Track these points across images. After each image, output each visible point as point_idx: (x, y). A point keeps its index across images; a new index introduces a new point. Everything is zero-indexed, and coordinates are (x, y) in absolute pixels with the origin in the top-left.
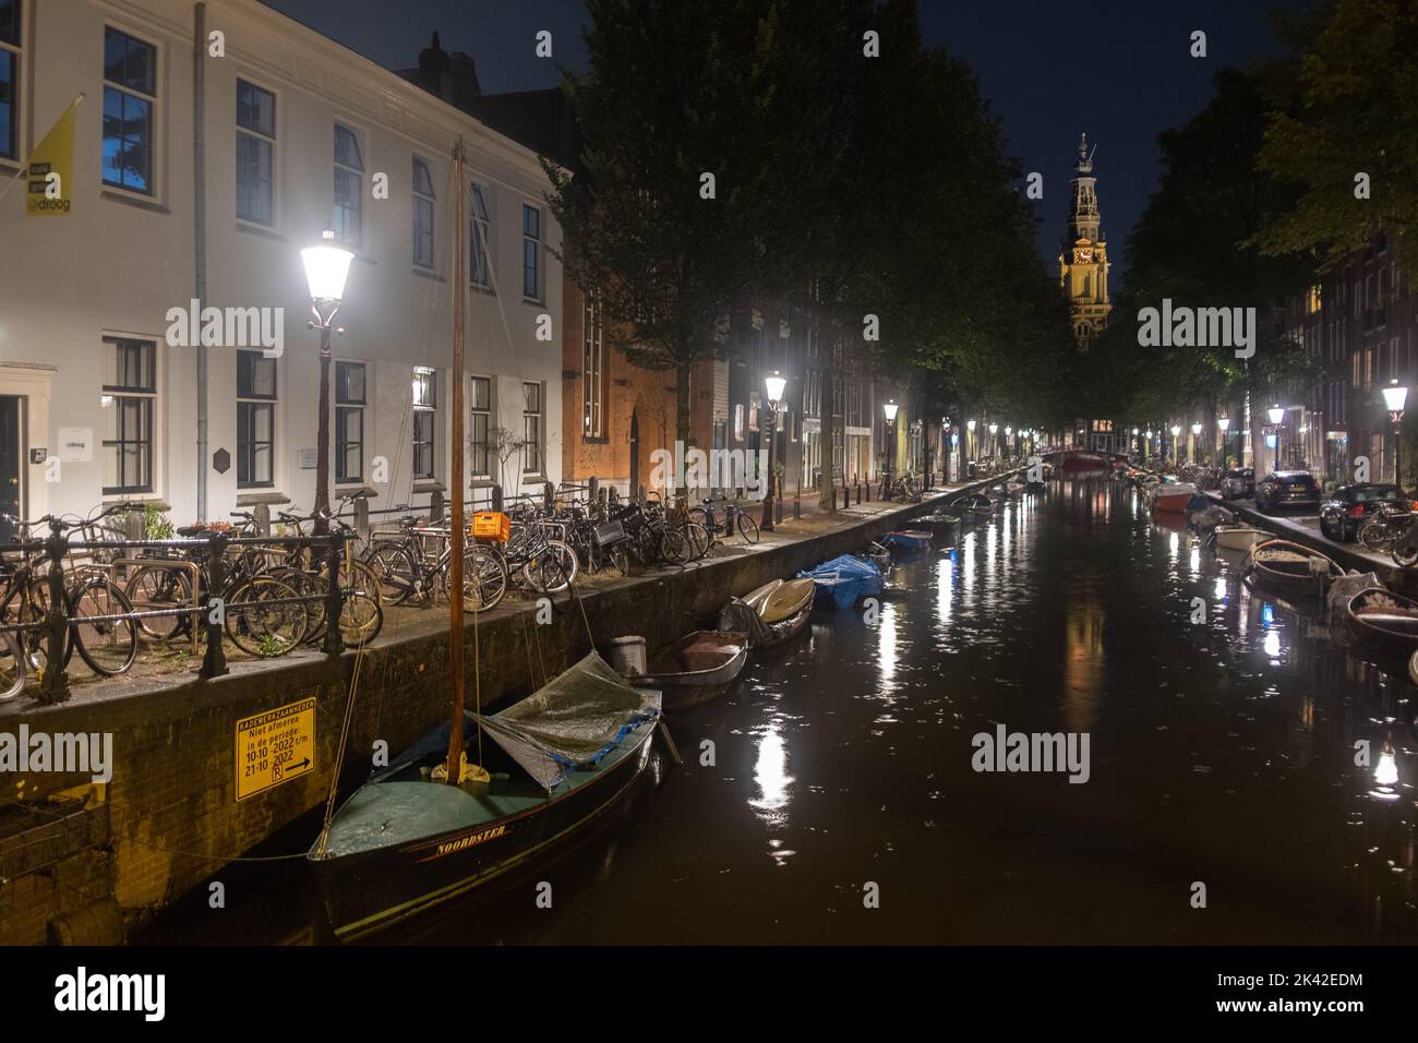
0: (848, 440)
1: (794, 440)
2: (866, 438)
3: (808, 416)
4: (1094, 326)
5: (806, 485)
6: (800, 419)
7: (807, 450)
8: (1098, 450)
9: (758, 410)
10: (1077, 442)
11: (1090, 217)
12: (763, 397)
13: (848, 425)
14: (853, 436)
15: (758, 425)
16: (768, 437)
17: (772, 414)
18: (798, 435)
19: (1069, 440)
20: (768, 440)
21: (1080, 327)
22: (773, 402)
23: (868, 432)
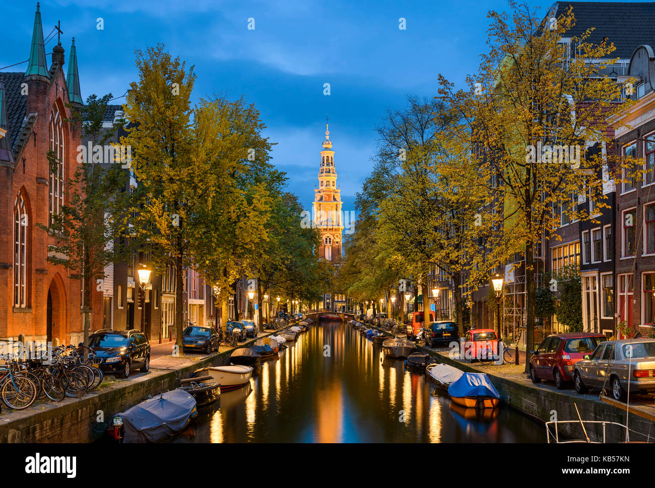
0: (190, 308)
1: (156, 308)
2: (201, 306)
3: (165, 292)
4: (334, 238)
5: (164, 337)
6: (159, 295)
7: (164, 314)
8: (338, 312)
9: (133, 289)
10: (326, 307)
11: (331, 174)
12: (136, 280)
13: (190, 298)
14: (193, 305)
15: (133, 298)
16: (140, 306)
17: (142, 293)
18: (159, 304)
19: (321, 306)
20: (141, 308)
21: (326, 239)
22: (143, 285)
23: (203, 302)
